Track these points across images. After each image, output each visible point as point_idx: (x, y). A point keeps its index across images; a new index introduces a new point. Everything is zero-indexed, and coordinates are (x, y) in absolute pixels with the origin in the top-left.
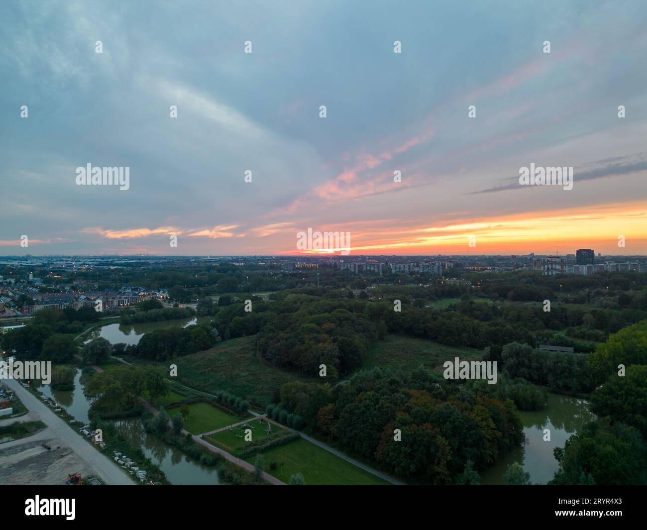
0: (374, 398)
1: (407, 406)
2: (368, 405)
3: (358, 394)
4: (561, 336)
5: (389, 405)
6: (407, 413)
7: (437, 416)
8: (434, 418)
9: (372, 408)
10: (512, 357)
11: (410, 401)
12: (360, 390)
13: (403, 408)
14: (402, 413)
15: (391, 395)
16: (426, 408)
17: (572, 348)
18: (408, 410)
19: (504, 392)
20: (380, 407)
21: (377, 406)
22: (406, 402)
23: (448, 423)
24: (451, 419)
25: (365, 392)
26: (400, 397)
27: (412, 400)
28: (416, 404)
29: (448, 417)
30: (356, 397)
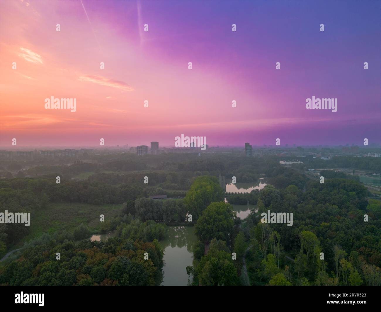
0: (54, 267)
1: (87, 267)
2: (49, 277)
3: (35, 266)
4: (160, 189)
5: (69, 271)
6: (87, 274)
7: (115, 270)
8: (113, 273)
9: (53, 279)
10: (142, 207)
11: (87, 262)
12: (36, 263)
13: (83, 270)
14: (83, 275)
15: (69, 260)
16: (103, 264)
17: (166, 196)
18: (88, 271)
19: (143, 232)
20: (60, 276)
21: (58, 275)
22: (84, 264)
23: (125, 275)
24: (127, 270)
25: (43, 263)
26: (78, 259)
27: (89, 260)
28: (93, 263)
29: (124, 269)
30: (34, 270)
